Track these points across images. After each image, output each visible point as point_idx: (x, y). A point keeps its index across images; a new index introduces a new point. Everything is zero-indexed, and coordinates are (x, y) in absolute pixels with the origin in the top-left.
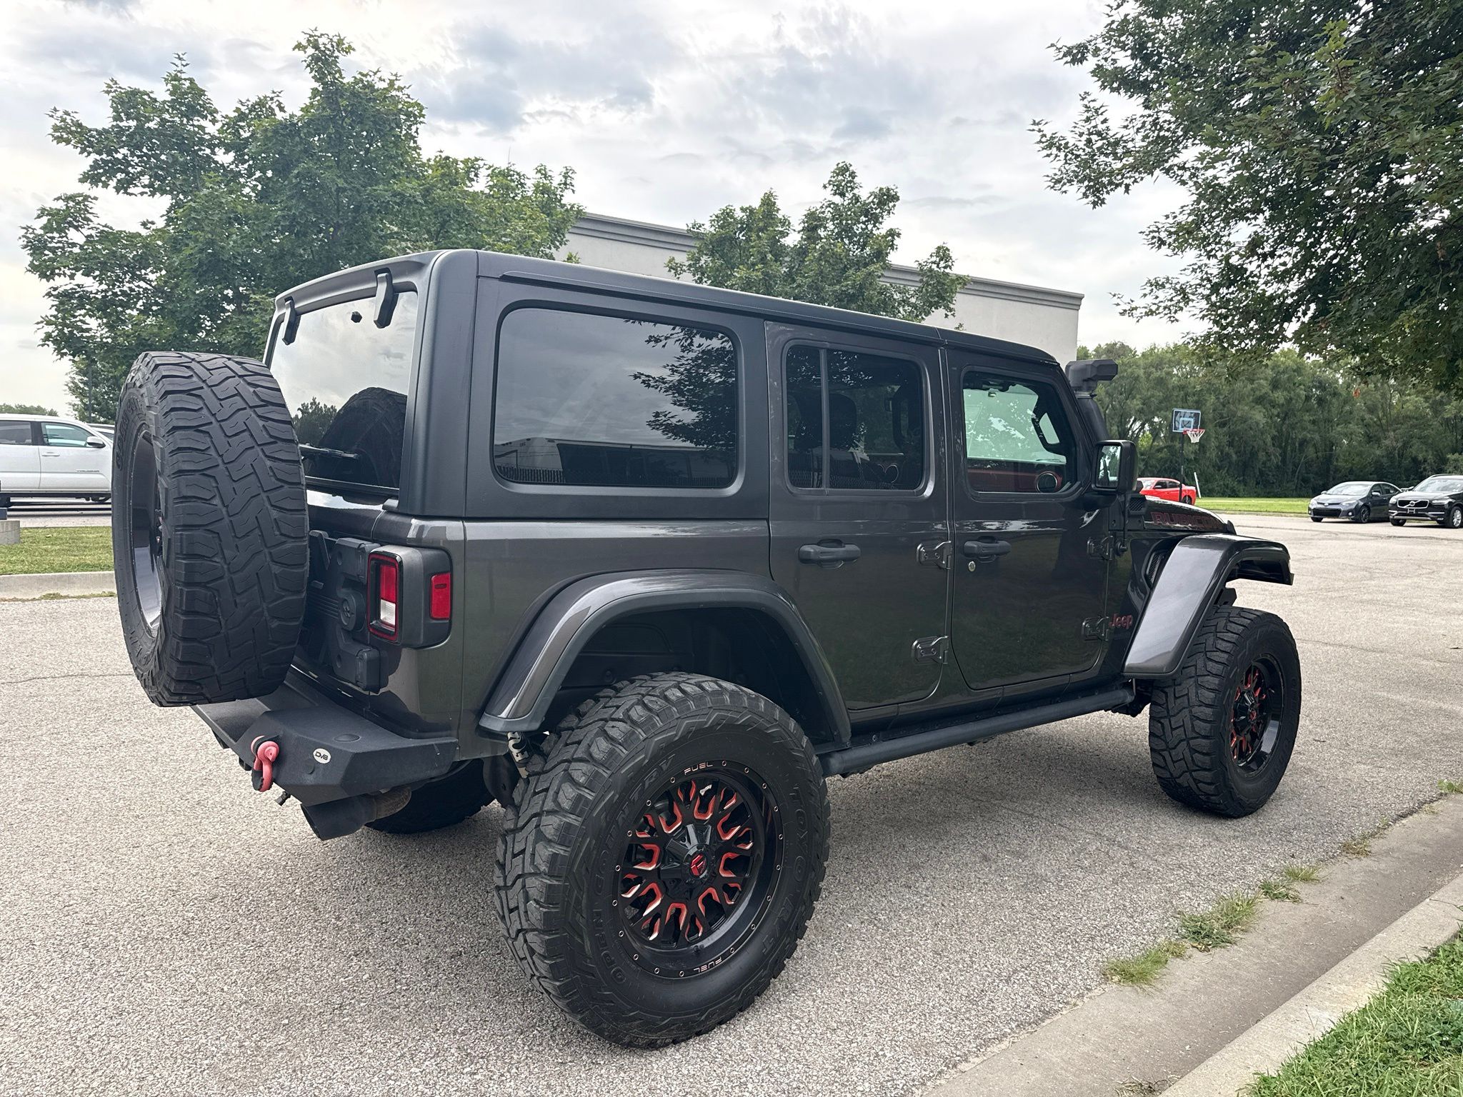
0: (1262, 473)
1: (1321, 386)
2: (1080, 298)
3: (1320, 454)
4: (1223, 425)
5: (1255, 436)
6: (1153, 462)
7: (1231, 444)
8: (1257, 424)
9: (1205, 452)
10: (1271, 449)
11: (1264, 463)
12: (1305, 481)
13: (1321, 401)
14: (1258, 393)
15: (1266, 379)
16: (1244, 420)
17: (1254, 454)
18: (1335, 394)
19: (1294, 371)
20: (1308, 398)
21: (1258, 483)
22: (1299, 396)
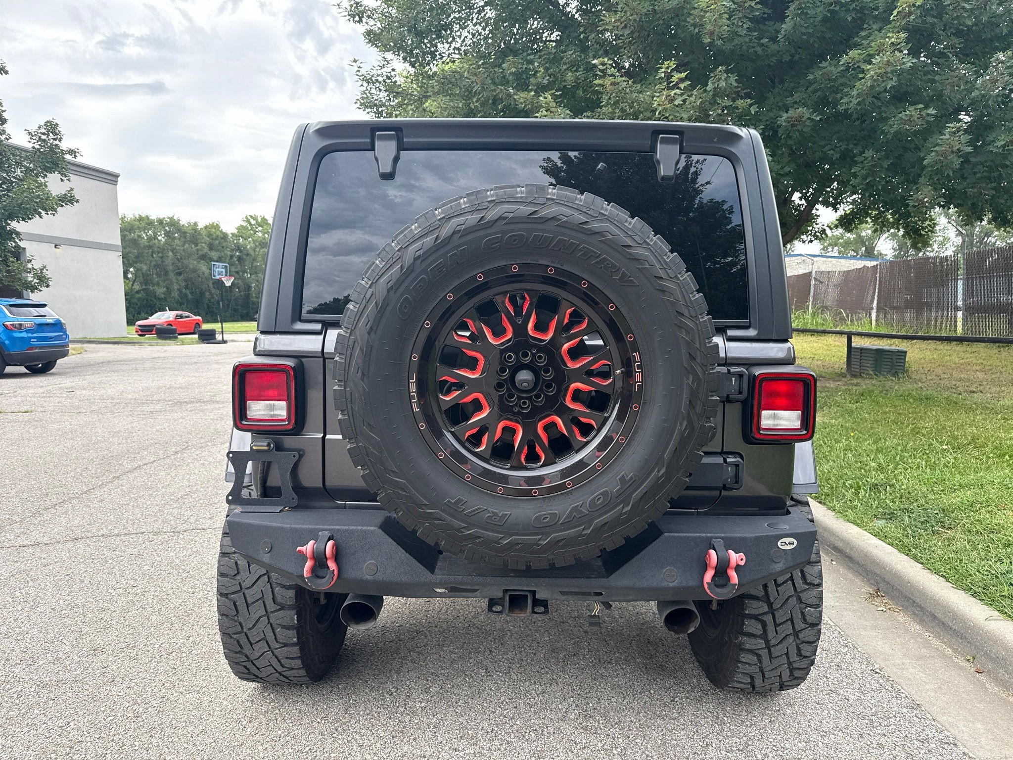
0: (209, 307)
1: (238, 248)
2: (117, 176)
3: (242, 293)
4: (180, 274)
5: (202, 282)
6: (135, 301)
7: (186, 287)
8: (203, 273)
9: (170, 293)
10: (213, 291)
11: (209, 300)
12: (236, 310)
13: (240, 259)
14: (200, 253)
15: (205, 243)
16: (195, 271)
17: (202, 294)
18: (248, 255)
19: (222, 238)
20: (231, 257)
21: (207, 314)
22: (226, 255)
